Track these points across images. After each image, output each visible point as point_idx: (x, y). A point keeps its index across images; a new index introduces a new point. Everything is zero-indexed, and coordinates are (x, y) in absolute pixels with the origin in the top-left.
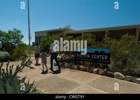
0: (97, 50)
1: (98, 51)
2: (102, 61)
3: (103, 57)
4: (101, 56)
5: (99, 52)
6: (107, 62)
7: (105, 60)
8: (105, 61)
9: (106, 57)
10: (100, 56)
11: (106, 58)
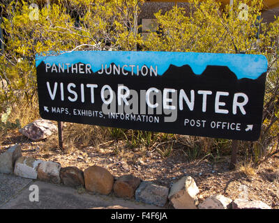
0: (180, 59)
1: (187, 68)
2: (215, 125)
3: (222, 99)
4: (205, 93)
5: (198, 70)
6: (243, 127)
7: (229, 118)
8: (230, 126)
9: (240, 103)
10: (199, 99)
11: (241, 105)
